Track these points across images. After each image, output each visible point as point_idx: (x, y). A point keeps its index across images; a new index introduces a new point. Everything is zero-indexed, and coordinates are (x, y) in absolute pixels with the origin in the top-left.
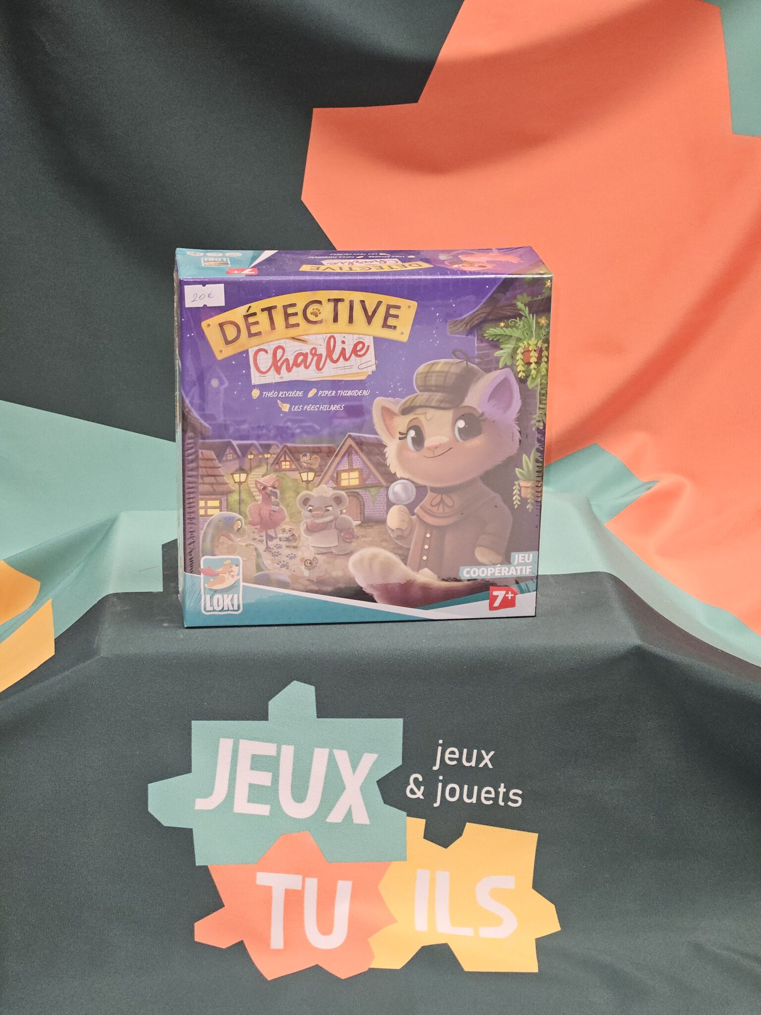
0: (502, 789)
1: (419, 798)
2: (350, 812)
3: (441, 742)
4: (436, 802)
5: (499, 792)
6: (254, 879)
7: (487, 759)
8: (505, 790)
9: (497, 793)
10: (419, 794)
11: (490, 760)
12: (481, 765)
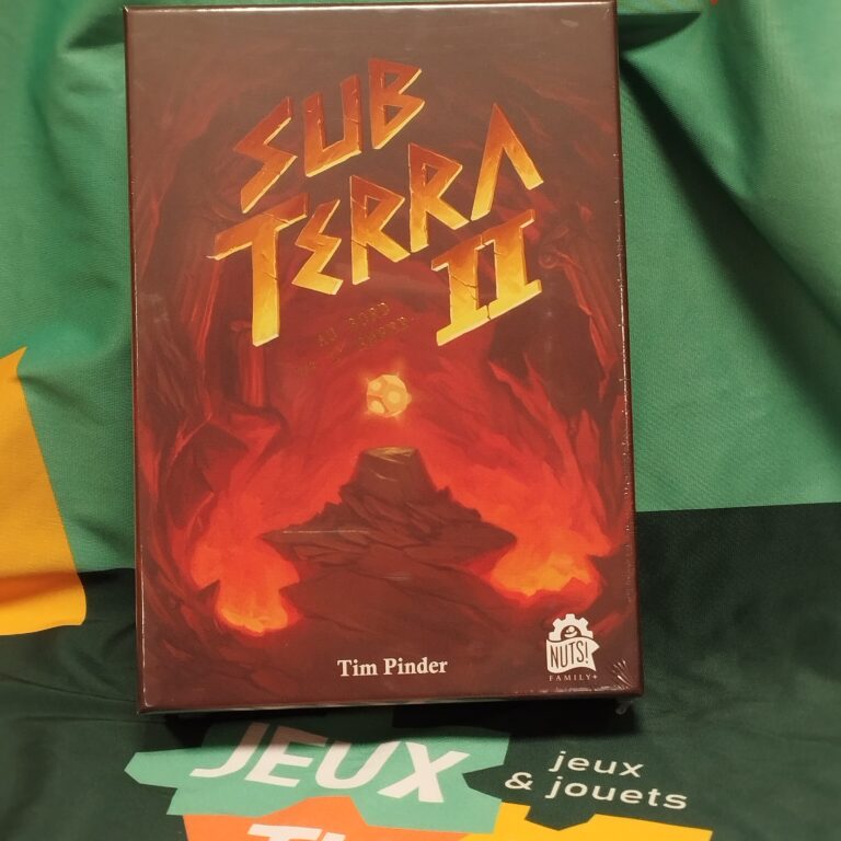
0: (654, 793)
1: (523, 789)
2: (416, 791)
3: (563, 752)
4: (549, 794)
5: (649, 796)
6: (248, 829)
7: (631, 770)
8: (659, 794)
9: (646, 797)
10: (526, 786)
11: (637, 771)
12: (623, 774)
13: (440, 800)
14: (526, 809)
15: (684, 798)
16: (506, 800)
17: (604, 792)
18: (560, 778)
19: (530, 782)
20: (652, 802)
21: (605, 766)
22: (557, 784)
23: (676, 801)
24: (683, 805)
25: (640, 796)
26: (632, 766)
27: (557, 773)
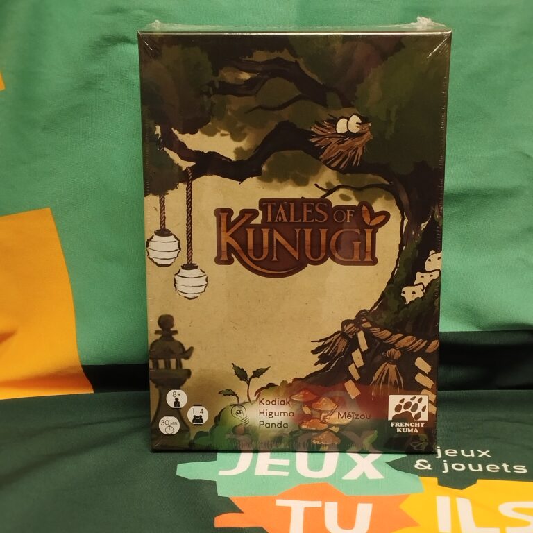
0: (505, 466)
1: (427, 470)
2: (364, 475)
3: (438, 447)
4: (444, 470)
5: (503, 467)
6: (274, 502)
7: (484, 454)
8: (508, 466)
9: (502, 469)
10: (428, 467)
11: (488, 453)
20: (506, 470)
23: (521, 469)
24: (525, 471)
25: (498, 467)
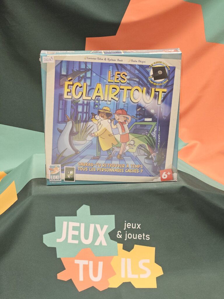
13: (106, 245)
14: (122, 245)
15: (149, 236)
16: (118, 243)
17: (135, 237)
18: (126, 232)
19: (121, 235)
21: (134, 226)
22: (126, 234)
26: (139, 225)
27: (125, 230)
